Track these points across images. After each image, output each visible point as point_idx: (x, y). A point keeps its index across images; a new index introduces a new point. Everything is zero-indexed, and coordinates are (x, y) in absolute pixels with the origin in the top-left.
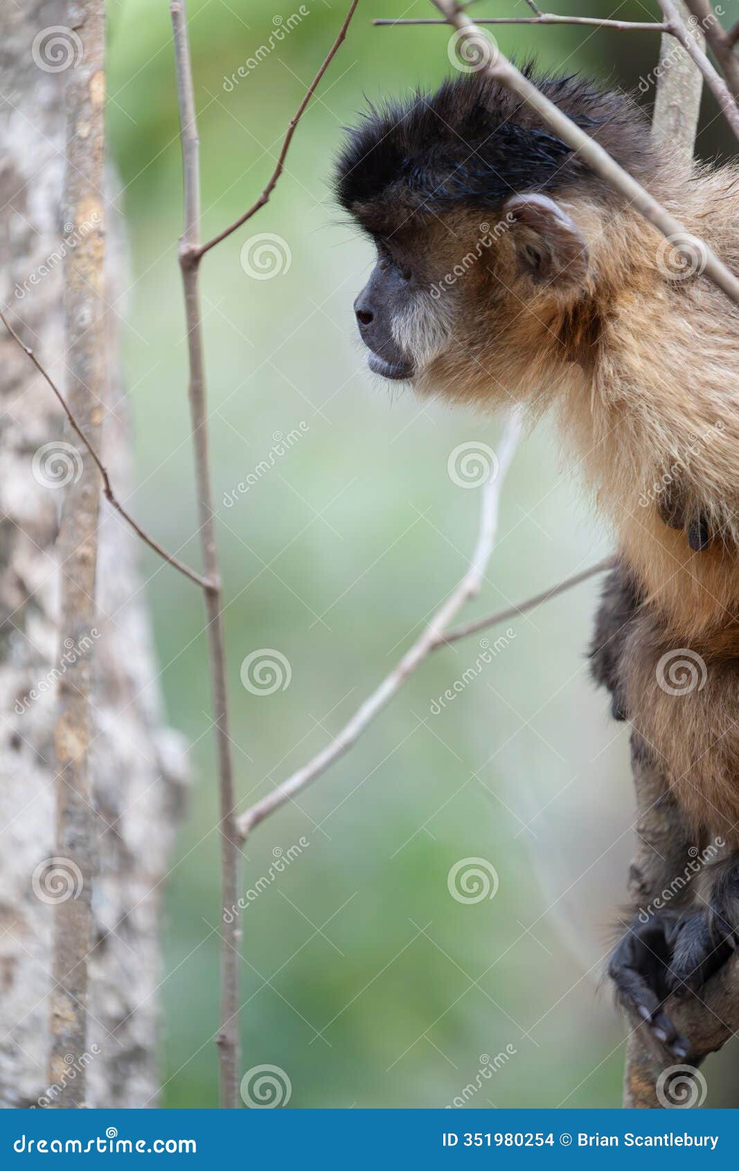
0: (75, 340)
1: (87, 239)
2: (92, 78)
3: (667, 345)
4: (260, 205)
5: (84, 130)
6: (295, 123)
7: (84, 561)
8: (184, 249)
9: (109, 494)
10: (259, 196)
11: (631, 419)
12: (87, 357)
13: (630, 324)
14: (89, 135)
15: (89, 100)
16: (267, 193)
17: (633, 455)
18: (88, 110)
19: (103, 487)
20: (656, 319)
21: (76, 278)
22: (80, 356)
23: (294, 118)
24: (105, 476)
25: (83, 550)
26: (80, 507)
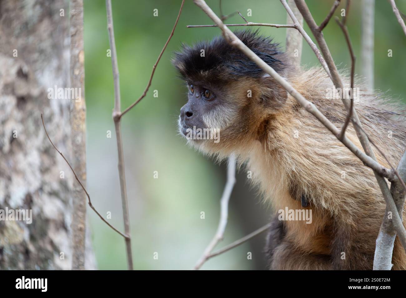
0: (75, 149)
1: (79, 112)
2: (79, 53)
3: (292, 129)
4: (143, 97)
5: (77, 72)
6: (156, 66)
7: (81, 230)
8: (114, 114)
9: (90, 204)
10: (143, 94)
11: (279, 156)
12: (80, 155)
13: (280, 121)
14: (79, 74)
15: (78, 61)
16: (145, 93)
17: (279, 170)
18: (78, 65)
19: (87, 201)
20: (289, 119)
21: (75, 126)
22: (77, 155)
23: (155, 64)
24: (89, 197)
25: (80, 226)
26: (79, 210)
